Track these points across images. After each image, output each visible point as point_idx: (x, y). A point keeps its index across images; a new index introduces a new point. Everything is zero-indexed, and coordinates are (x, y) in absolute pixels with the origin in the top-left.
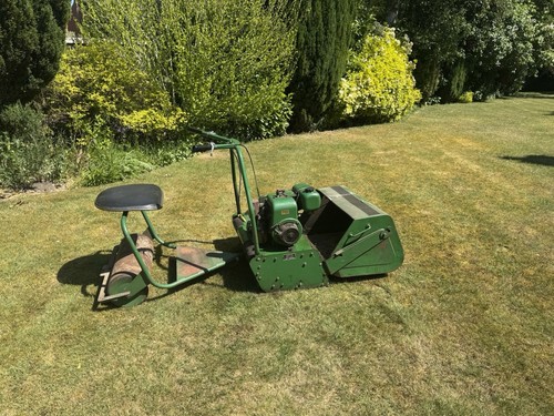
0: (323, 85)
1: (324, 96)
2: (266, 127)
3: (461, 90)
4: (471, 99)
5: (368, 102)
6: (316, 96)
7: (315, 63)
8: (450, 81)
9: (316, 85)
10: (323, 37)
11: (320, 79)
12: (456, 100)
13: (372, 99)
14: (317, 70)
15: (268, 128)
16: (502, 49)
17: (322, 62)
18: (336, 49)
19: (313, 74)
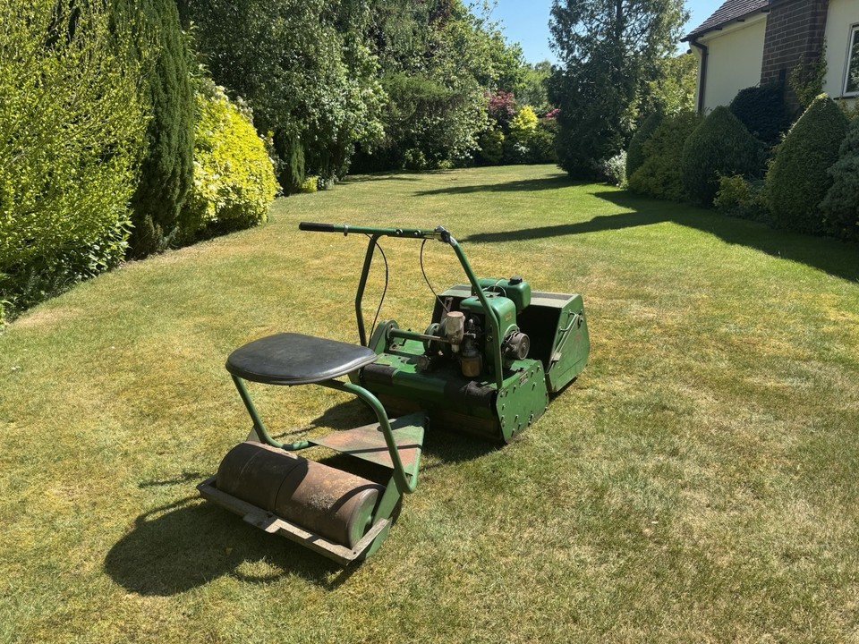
0: (174, 172)
1: (178, 191)
2: (97, 254)
3: (303, 174)
4: (315, 188)
5: (234, 197)
6: (166, 191)
7: (158, 137)
8: (289, 162)
9: (165, 174)
10: (163, 95)
11: (168, 163)
12: (299, 191)
13: (238, 191)
14: (164, 148)
15: (99, 255)
16: (336, 119)
17: (169, 136)
18: (183, 115)
19: (158, 156)
